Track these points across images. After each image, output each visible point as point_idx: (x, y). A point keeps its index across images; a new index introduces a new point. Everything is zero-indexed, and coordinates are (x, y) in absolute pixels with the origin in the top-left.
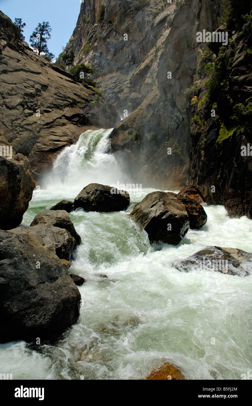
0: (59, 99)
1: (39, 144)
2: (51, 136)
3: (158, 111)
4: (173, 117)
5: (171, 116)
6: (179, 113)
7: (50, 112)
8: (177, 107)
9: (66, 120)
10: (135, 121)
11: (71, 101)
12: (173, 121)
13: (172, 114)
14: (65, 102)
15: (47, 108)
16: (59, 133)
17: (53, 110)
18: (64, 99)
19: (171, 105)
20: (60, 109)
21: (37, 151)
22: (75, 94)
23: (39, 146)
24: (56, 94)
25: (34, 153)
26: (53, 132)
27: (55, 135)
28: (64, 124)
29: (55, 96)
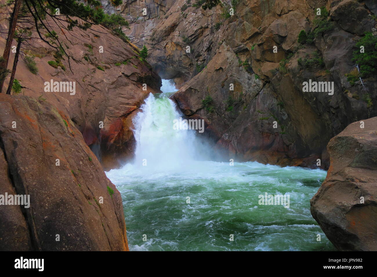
0: (114, 54)
1: (111, 108)
2: (120, 98)
3: (231, 76)
4: (251, 83)
5: (248, 82)
6: (258, 80)
7: (109, 68)
8: (254, 73)
9: (127, 80)
10: (204, 85)
11: (125, 56)
12: (251, 87)
13: (249, 80)
14: (120, 58)
15: (106, 63)
16: (125, 94)
17: (111, 67)
18: (118, 54)
19: (247, 71)
20: (117, 66)
21: (111, 117)
22: (126, 49)
23: (112, 111)
24: (110, 48)
25: (108, 119)
26: (120, 94)
27: (123, 97)
28: (126, 85)
29: (110, 50)
